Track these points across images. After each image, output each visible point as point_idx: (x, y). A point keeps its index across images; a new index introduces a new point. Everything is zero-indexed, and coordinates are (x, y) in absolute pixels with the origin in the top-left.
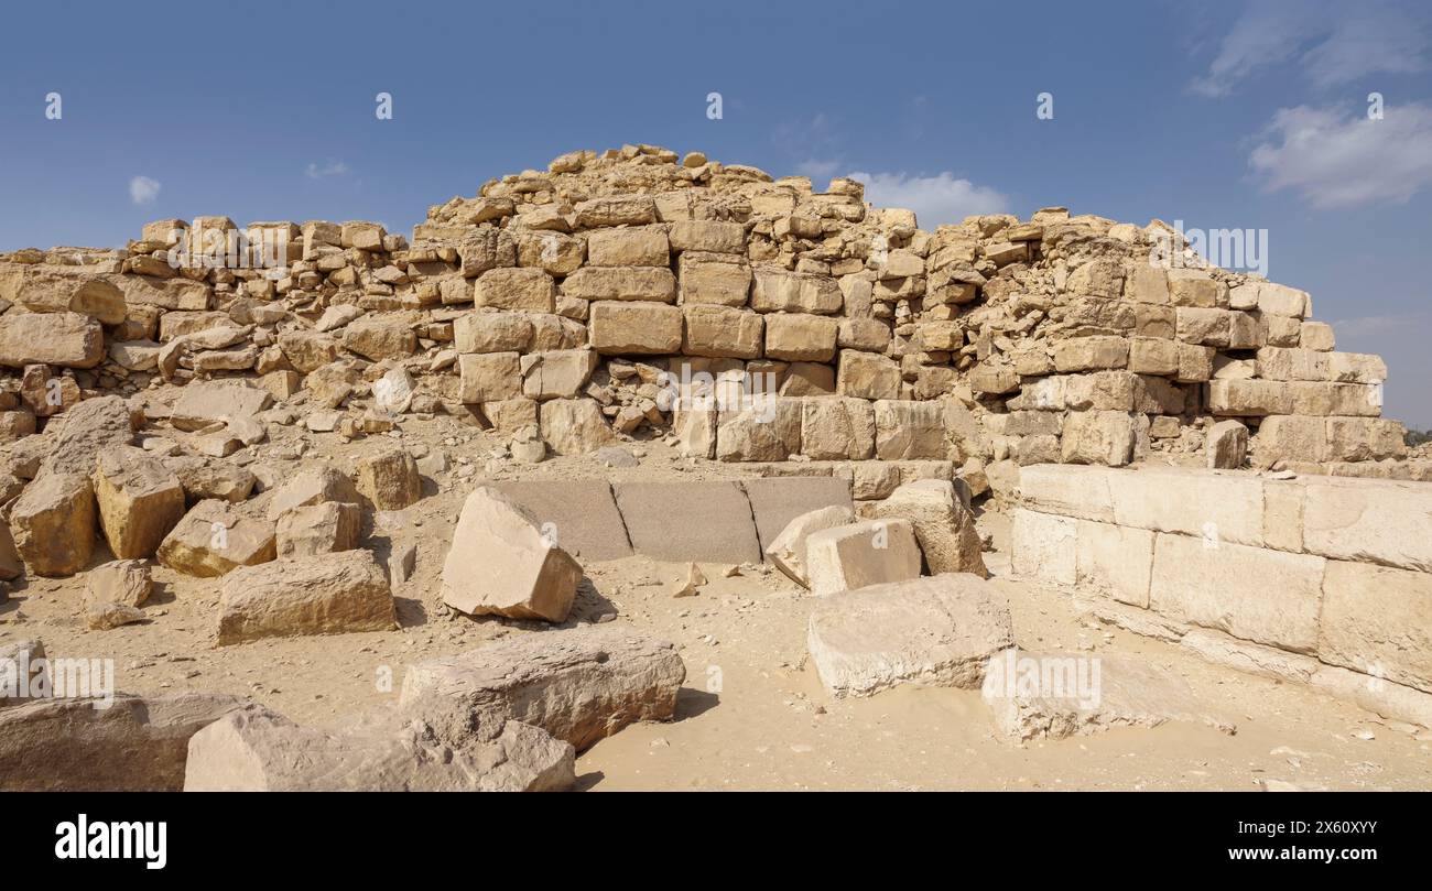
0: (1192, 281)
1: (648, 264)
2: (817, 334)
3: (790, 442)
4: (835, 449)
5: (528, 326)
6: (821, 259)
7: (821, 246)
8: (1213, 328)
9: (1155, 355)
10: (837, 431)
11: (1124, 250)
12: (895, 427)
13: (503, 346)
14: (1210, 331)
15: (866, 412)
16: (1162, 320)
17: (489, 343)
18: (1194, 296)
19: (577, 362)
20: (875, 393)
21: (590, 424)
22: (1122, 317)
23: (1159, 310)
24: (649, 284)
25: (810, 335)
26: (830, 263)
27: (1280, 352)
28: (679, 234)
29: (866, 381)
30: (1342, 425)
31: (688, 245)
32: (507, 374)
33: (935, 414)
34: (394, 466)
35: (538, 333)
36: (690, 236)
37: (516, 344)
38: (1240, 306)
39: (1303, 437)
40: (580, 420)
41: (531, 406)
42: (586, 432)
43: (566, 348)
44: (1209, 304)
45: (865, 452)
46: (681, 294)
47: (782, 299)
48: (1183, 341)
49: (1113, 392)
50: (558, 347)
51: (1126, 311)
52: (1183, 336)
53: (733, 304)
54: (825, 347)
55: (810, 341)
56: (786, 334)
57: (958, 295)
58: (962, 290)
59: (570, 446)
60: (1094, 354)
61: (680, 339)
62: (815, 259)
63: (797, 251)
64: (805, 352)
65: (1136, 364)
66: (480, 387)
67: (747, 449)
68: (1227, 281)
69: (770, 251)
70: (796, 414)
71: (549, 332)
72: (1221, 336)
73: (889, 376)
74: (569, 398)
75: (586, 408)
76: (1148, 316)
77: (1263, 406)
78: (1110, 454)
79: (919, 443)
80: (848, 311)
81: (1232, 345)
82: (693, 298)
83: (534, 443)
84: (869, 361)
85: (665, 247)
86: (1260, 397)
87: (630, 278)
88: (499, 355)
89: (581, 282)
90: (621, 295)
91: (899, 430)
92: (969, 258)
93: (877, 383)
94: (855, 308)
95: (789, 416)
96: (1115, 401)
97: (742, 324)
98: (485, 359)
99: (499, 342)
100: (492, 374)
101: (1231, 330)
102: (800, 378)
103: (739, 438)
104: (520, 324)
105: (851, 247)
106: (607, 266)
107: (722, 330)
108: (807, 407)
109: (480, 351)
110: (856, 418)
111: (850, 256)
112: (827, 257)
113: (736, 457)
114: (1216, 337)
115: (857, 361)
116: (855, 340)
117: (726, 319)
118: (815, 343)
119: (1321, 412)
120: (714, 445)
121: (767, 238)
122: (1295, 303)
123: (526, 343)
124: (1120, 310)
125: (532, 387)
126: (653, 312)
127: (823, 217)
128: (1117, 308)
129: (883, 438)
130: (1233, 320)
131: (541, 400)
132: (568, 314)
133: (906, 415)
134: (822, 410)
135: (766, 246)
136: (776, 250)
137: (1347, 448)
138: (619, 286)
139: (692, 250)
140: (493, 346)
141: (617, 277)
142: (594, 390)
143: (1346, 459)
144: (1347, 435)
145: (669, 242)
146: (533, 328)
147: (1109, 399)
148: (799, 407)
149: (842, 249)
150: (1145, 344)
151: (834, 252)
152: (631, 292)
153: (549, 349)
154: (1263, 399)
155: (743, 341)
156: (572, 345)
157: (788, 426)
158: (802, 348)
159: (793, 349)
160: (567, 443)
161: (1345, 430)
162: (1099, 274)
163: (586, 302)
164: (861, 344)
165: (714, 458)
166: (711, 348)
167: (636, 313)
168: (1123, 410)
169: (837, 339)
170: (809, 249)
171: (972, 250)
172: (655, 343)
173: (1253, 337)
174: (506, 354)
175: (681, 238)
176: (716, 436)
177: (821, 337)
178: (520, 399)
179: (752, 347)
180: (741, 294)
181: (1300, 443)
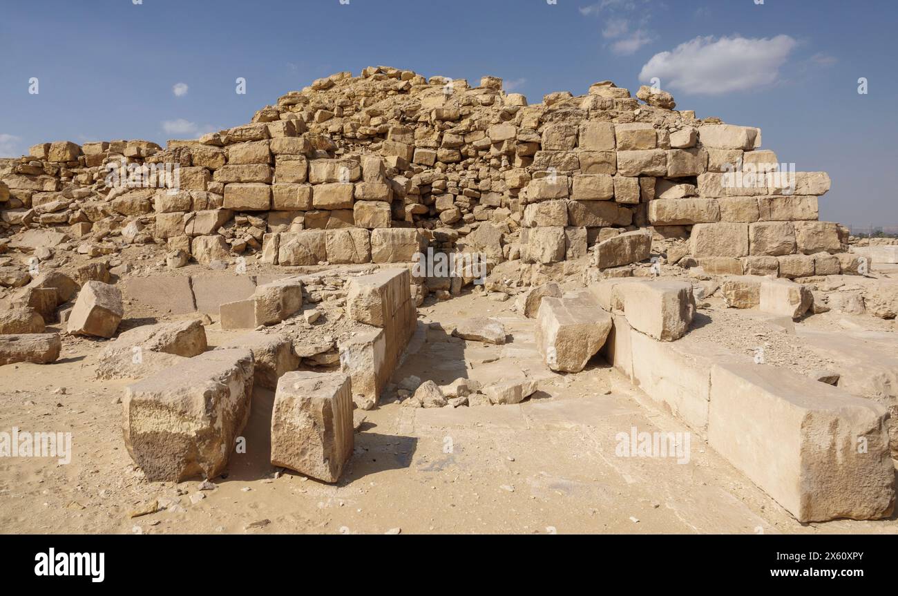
0: (633, 132)
1: (258, 162)
2: (340, 194)
3: (319, 255)
4: (344, 257)
5: (189, 198)
6: (457, 133)
7: (459, 125)
8: (649, 163)
9: (592, 187)
10: (346, 248)
11: (582, 115)
12: (382, 244)
13: (176, 209)
14: (646, 166)
15: (363, 236)
16: (603, 162)
17: (169, 208)
18: (634, 142)
19: (212, 217)
20: (373, 225)
21: (214, 248)
22: (568, 163)
23: (600, 155)
24: (256, 174)
25: (337, 195)
26: (464, 135)
27: (714, 177)
28: (275, 145)
29: (368, 218)
30: (764, 228)
31: (279, 152)
32: (178, 223)
33: (409, 235)
34: (89, 271)
35: (195, 201)
36: (281, 146)
37: (184, 207)
38: (677, 145)
39: (723, 239)
40: (210, 246)
41: (186, 240)
42: (212, 252)
43: (210, 209)
44: (649, 146)
45: (363, 259)
46: (274, 178)
47: (323, 176)
48: (622, 175)
49: (551, 214)
50: (206, 209)
51: (571, 159)
52: (622, 172)
53: (298, 182)
54: (345, 201)
55: (337, 198)
56: (322, 195)
57: (524, 151)
58: (526, 147)
59: (205, 259)
60: (540, 190)
61: (268, 203)
62: (454, 134)
63: (442, 130)
64: (334, 204)
65: (576, 195)
66: (165, 230)
67: (292, 259)
68: (668, 128)
69: (428, 132)
70: (322, 240)
71: (200, 201)
72: (660, 169)
73: (382, 214)
74: (207, 235)
75: (213, 241)
76: (590, 160)
77: (689, 217)
78: (542, 256)
79: (399, 253)
80: (365, 178)
81: (669, 175)
82: (280, 180)
83: (176, 258)
84: (369, 206)
85: (267, 153)
86: (685, 211)
87: (246, 171)
88: (174, 214)
89: (221, 174)
90: (242, 180)
91: (384, 245)
92: (534, 125)
93: (374, 219)
94: (370, 176)
95: (318, 241)
96: (553, 220)
97: (299, 193)
98: (167, 217)
99: (174, 207)
100: (171, 223)
101: (668, 164)
102: (335, 219)
103: (288, 253)
104: (185, 197)
105: (476, 123)
106: (237, 164)
107: (288, 197)
108: (328, 235)
109: (166, 211)
110: (357, 240)
111: (476, 129)
112: (461, 131)
113: (287, 263)
114: (653, 170)
115: (362, 207)
116: (364, 195)
117: (290, 191)
118: (340, 199)
119: (747, 219)
120: (277, 257)
121: (426, 124)
122: (741, 137)
123: (189, 206)
124: (567, 158)
125: (189, 230)
126: (254, 189)
127: (464, 105)
128: (564, 157)
129: (375, 251)
130: (670, 157)
131: (193, 236)
132: (214, 191)
133: (389, 237)
134: (336, 237)
135: (425, 129)
136: (432, 131)
137: (769, 245)
138: (241, 175)
139: (281, 154)
140: (172, 209)
141: (240, 170)
142: (222, 231)
143: (769, 254)
144: (770, 236)
145: (270, 150)
146: (192, 199)
147: (548, 219)
148: (323, 235)
149: (470, 126)
150: (584, 180)
151: (464, 128)
152: (247, 178)
153: (201, 209)
154: (689, 212)
155: (300, 201)
156: (213, 207)
157: (317, 246)
158: (331, 202)
159: (326, 204)
160: (203, 258)
161: (767, 232)
162: (554, 135)
163: (222, 185)
164: (368, 197)
165: (278, 264)
166: (283, 206)
167: (245, 190)
168: (560, 226)
169: (353, 195)
170: (451, 128)
171: (536, 119)
172: (254, 206)
173: (690, 168)
174: (178, 213)
175: (276, 147)
176: (278, 253)
177: (343, 195)
178: (184, 236)
179: (305, 205)
180: (301, 176)
181: (721, 243)
